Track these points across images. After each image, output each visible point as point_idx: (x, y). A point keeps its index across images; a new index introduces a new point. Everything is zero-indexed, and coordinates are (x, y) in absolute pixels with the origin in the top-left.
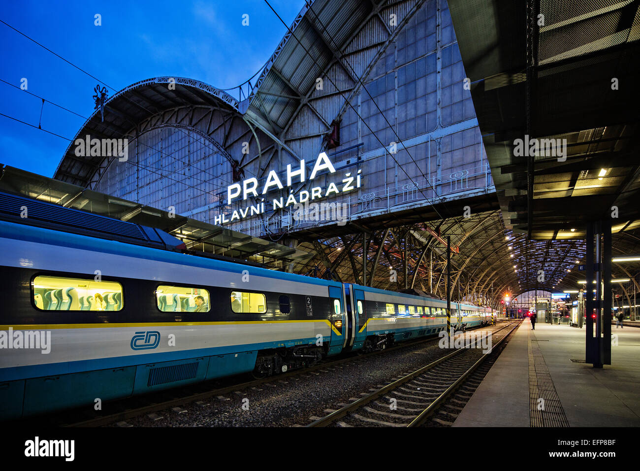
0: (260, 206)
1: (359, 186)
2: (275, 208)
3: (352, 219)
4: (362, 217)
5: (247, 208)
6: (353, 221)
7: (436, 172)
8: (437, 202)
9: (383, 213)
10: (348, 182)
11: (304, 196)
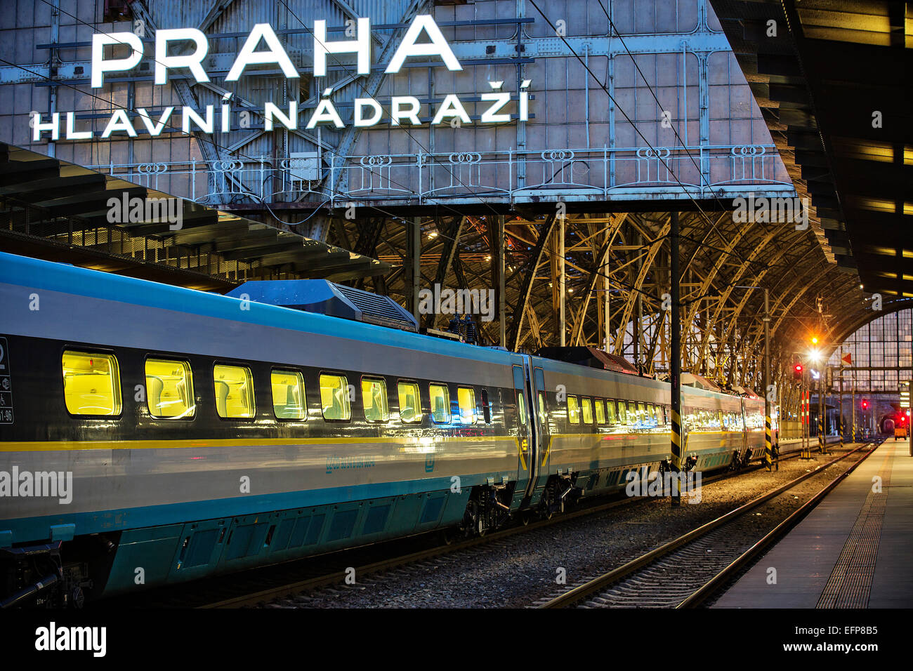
0: (218, 112)
1: (524, 116)
2: (269, 126)
3: (517, 200)
4: (542, 200)
5: (168, 112)
6: (519, 205)
7: (698, 120)
8: (708, 196)
9: (593, 199)
10: (496, 101)
11: (367, 112)
